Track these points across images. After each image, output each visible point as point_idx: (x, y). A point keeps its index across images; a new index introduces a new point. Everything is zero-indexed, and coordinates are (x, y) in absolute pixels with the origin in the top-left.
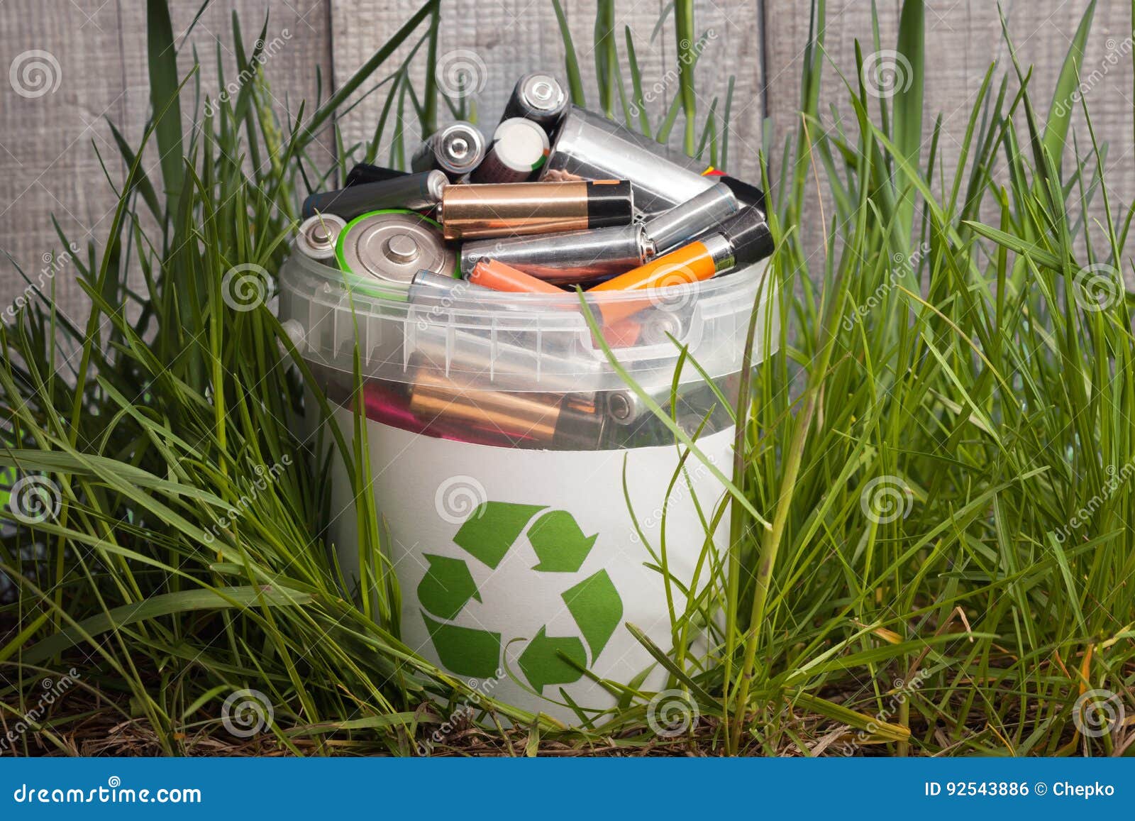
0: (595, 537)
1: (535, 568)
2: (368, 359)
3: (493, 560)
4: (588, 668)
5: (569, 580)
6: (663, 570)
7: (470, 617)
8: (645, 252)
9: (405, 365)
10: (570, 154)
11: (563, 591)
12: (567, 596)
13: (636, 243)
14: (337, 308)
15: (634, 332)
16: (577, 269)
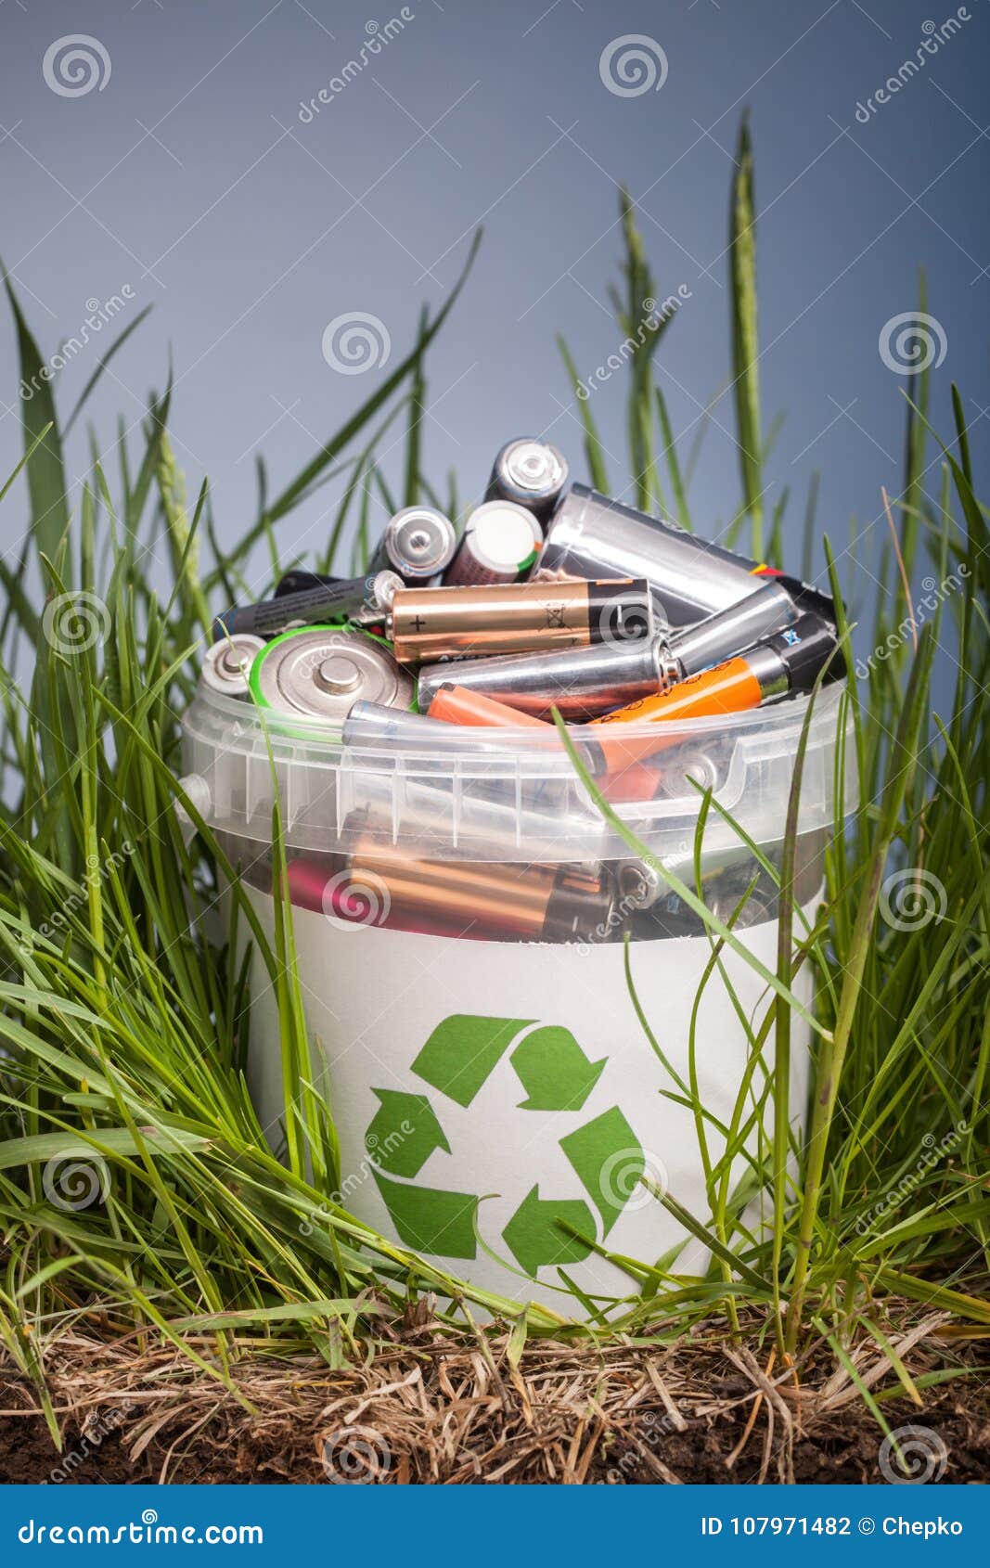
0: (602, 1062)
1: (523, 1105)
2: (290, 824)
3: (464, 1095)
4: (598, 1242)
5: (570, 1122)
6: (693, 1104)
7: (435, 1174)
8: (666, 674)
9: (339, 829)
10: (568, 548)
11: (561, 1137)
12: (568, 1144)
13: (653, 660)
14: (250, 755)
15: (653, 781)
16: (574, 697)
